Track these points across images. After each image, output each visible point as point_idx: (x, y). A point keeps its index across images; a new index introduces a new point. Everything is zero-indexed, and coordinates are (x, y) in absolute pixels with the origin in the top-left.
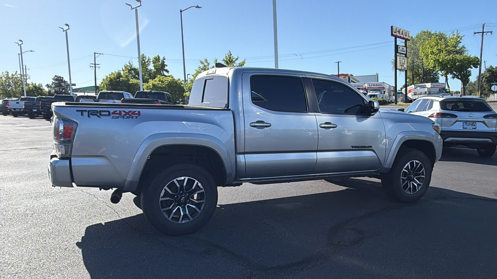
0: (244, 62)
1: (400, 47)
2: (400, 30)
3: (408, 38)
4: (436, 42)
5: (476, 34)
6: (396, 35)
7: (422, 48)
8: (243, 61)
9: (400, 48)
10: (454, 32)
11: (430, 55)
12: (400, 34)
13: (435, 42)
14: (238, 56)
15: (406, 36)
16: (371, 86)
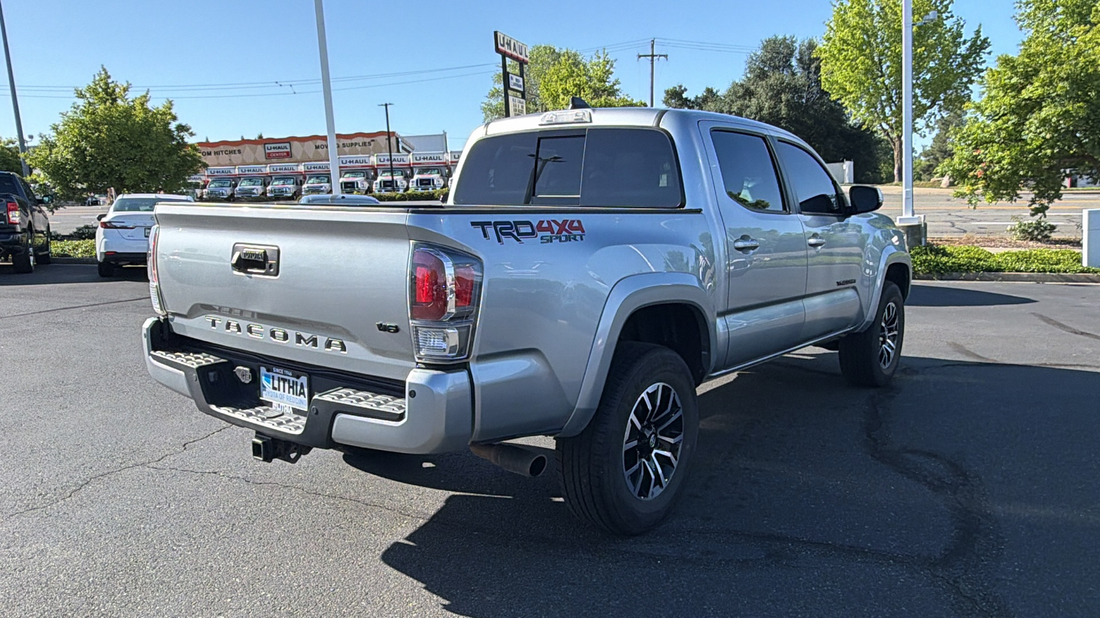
0: (145, 97)
1: (513, 76)
2: (510, 41)
3: (526, 59)
4: (569, 70)
5: (642, 58)
6: (505, 52)
7: (545, 82)
8: (144, 94)
9: (512, 78)
10: (598, 51)
11: (562, 96)
12: (510, 49)
13: (567, 70)
14: (127, 82)
15: (521, 54)
16: (420, 159)
